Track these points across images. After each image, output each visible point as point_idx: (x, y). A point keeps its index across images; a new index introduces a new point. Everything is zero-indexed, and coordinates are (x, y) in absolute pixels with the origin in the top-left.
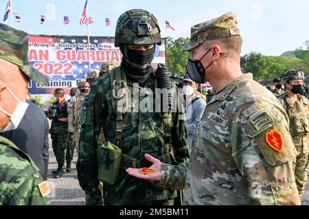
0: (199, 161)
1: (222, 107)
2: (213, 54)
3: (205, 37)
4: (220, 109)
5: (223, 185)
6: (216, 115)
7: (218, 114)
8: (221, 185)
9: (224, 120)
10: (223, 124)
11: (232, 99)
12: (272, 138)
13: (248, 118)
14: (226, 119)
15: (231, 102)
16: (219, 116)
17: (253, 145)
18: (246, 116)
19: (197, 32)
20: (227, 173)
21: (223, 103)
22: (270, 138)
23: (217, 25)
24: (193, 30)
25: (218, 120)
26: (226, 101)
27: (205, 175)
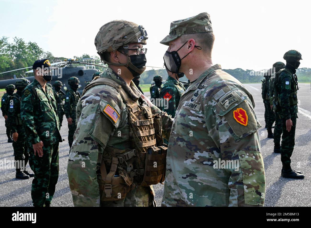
0: (179, 145)
1: (195, 95)
2: (189, 47)
3: (183, 32)
4: (194, 97)
5: (204, 163)
6: (190, 102)
7: (192, 101)
8: (202, 163)
9: (198, 105)
10: (197, 109)
11: (203, 87)
12: (239, 115)
13: (218, 101)
14: (199, 104)
15: (203, 90)
16: (192, 103)
17: (224, 122)
18: (216, 99)
19: (176, 26)
20: (207, 151)
21: (196, 91)
22: (237, 115)
23: (194, 22)
24: (172, 25)
25: (192, 106)
26: (198, 89)
27: (187, 157)
